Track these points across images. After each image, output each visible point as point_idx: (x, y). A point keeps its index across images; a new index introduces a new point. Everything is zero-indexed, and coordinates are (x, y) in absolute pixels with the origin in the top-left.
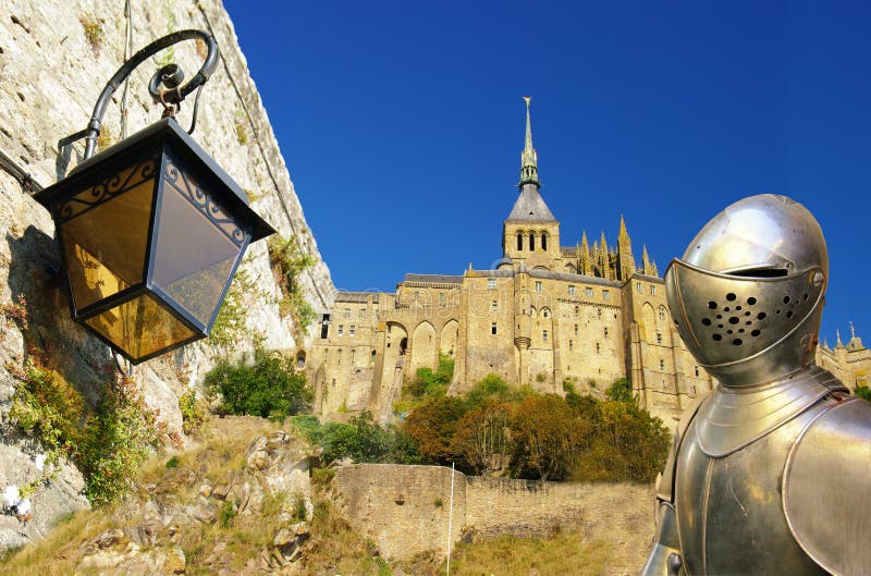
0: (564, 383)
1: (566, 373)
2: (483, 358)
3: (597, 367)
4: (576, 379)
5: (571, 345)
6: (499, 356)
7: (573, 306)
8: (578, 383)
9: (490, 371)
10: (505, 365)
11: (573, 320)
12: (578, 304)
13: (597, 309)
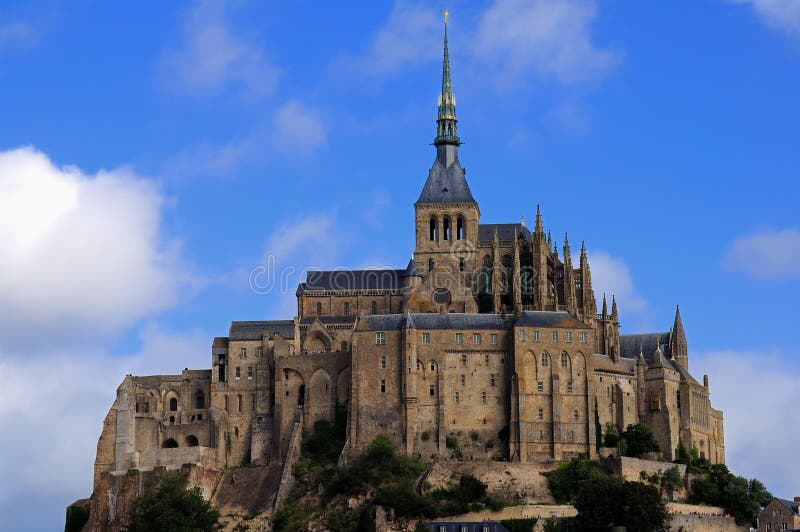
0: (447, 439)
1: (452, 428)
2: (373, 418)
3: (481, 417)
4: (459, 434)
5: (457, 398)
6: (388, 416)
7: (460, 355)
8: (462, 437)
9: (380, 431)
10: (394, 424)
11: (459, 371)
12: (466, 352)
13: (483, 355)
